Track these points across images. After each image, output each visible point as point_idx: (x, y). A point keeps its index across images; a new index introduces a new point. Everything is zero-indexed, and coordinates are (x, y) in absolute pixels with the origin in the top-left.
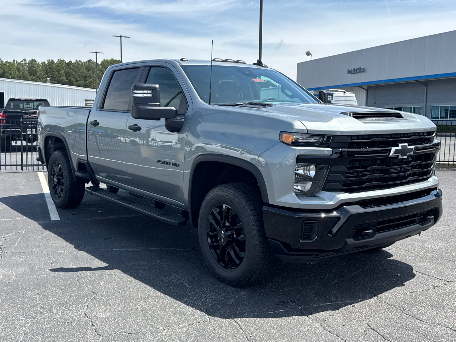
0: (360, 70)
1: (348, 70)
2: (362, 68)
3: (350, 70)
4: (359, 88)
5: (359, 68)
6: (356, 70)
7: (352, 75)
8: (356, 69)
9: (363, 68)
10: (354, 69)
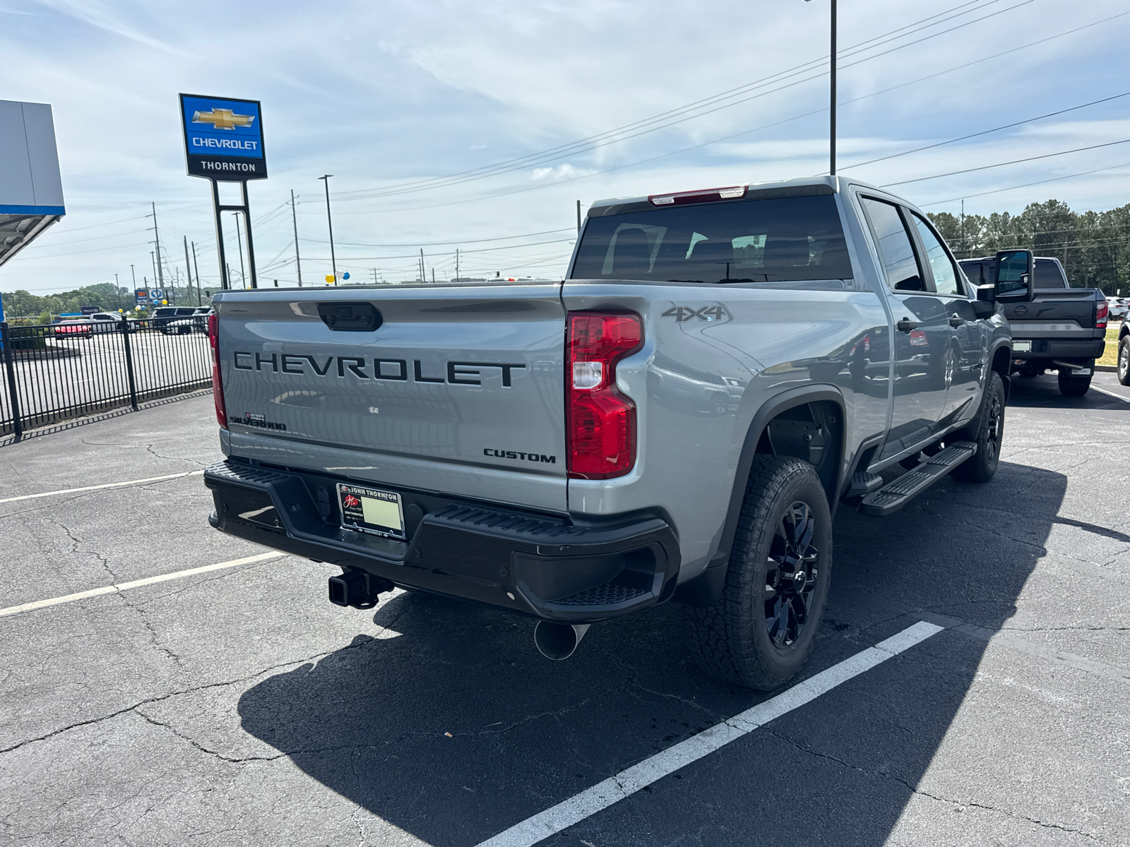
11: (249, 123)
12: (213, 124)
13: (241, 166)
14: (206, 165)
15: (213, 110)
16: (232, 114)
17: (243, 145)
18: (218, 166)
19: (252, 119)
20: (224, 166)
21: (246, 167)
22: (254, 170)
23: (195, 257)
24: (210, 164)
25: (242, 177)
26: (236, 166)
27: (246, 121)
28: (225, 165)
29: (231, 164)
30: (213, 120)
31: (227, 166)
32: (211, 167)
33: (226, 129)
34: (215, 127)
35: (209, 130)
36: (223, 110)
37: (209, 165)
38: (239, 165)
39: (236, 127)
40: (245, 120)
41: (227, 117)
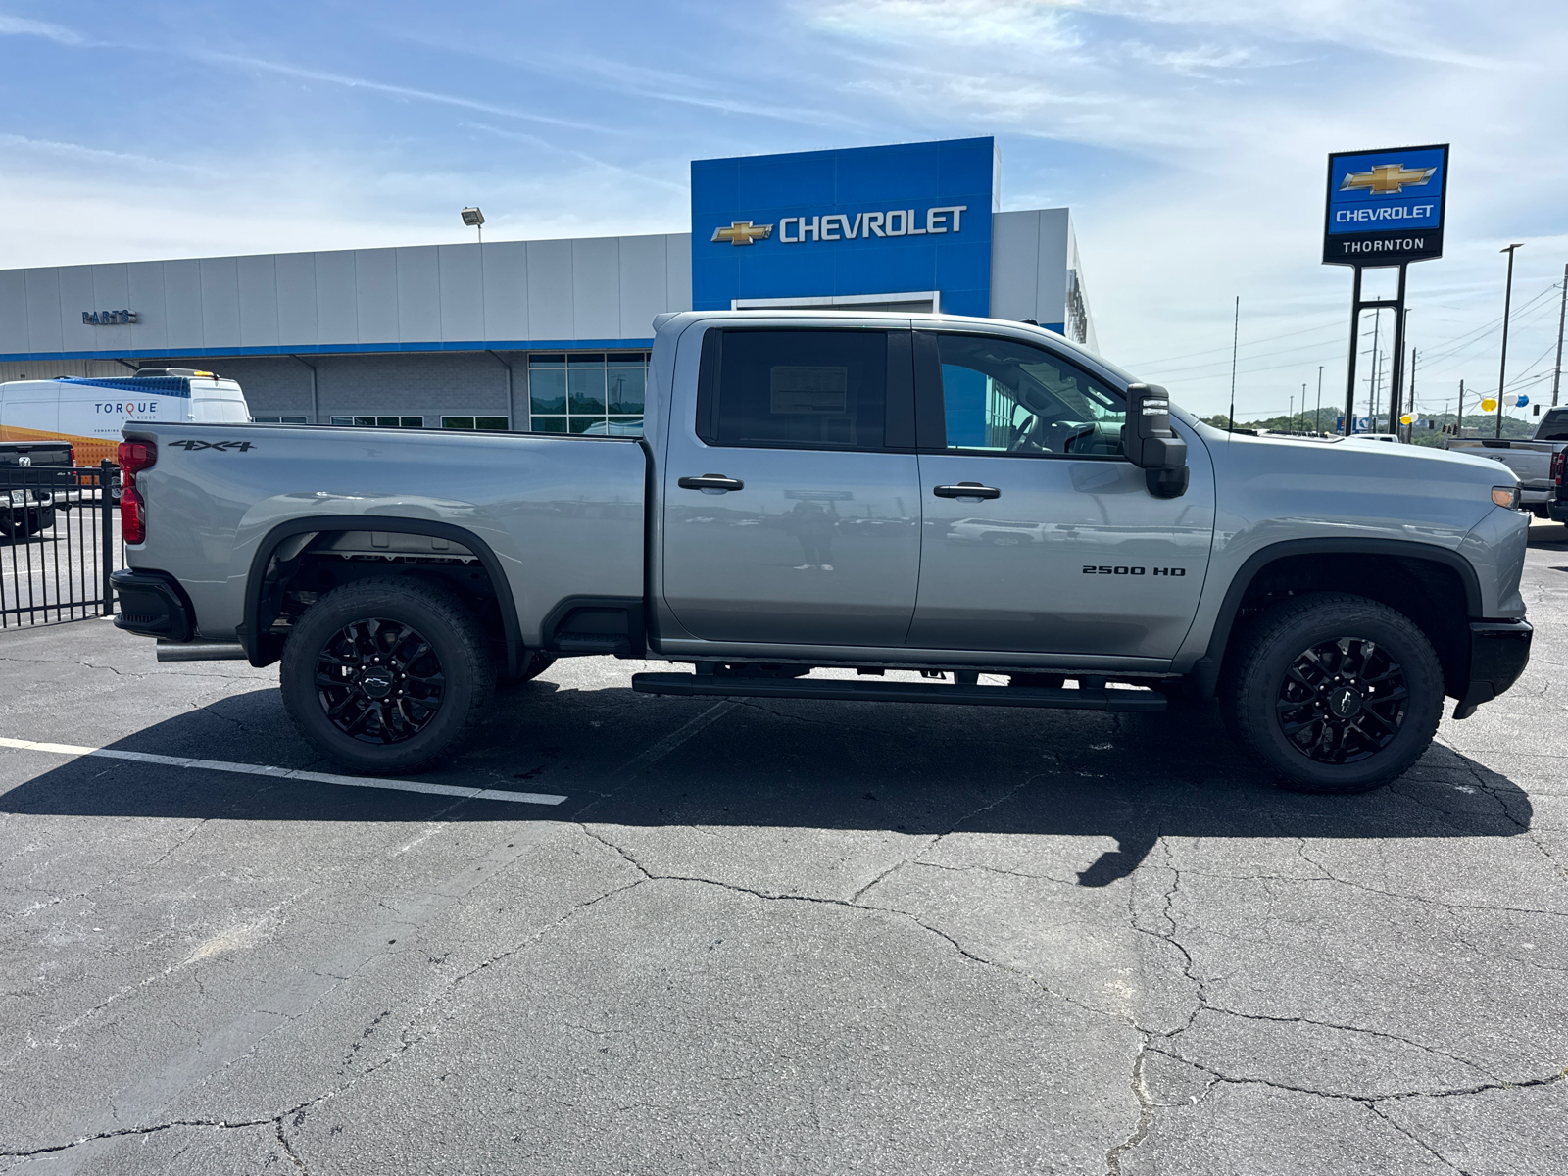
0: (125, 318)
1: (85, 314)
2: (130, 312)
3: (91, 313)
4: (118, 364)
5: (121, 310)
6: (112, 317)
7: (99, 328)
8: (110, 312)
9: (133, 312)
10: (105, 313)
11: (1425, 178)
12: (1369, 189)
13: (1402, 244)
14: (1350, 247)
15: (1373, 168)
16: (1402, 170)
17: (1410, 212)
18: (1366, 247)
19: (1431, 172)
20: (1376, 246)
21: (1408, 244)
22: (1421, 246)
23: (1414, 371)
24: (1356, 245)
25: (1400, 259)
26: (1395, 244)
27: (1417, 176)
28: (1378, 245)
29: (1386, 242)
30: (1367, 183)
31: (1380, 246)
32: (1356, 249)
33: (1387, 192)
34: (1371, 192)
35: (1364, 198)
36: (1388, 166)
37: (1354, 247)
38: (1398, 241)
39: (1403, 188)
40: (1420, 175)
41: (1394, 175)
